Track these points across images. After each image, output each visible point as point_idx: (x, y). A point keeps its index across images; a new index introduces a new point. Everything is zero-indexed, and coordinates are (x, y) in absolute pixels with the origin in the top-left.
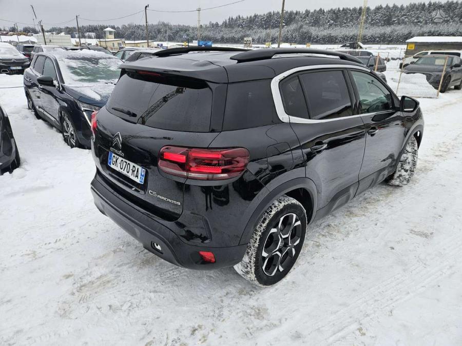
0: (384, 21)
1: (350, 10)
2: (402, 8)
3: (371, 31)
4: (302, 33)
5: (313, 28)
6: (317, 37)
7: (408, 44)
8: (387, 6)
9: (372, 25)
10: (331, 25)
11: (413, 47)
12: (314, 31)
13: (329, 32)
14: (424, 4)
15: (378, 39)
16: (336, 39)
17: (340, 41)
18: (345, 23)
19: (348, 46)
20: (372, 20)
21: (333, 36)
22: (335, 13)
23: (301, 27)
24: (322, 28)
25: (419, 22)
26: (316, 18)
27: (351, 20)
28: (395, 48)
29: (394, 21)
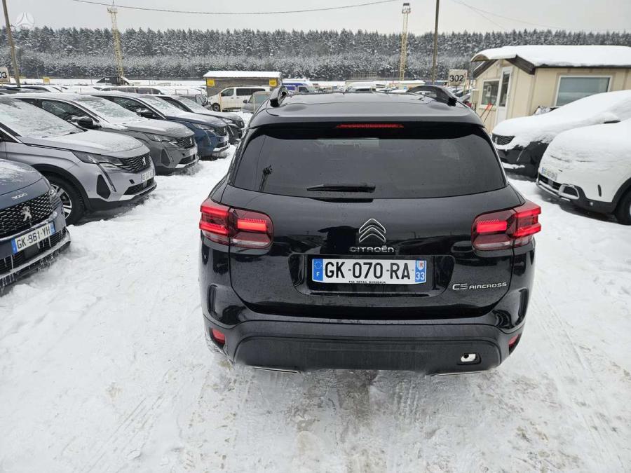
0: (144, 49)
1: (92, 32)
2: (160, 35)
3: (130, 62)
4: (27, 60)
5: (42, 54)
6: (54, 68)
7: (206, 79)
8: (141, 30)
9: (130, 54)
10: (70, 51)
11: (212, 83)
12: (45, 58)
13: (71, 61)
14: (184, 32)
15: (143, 73)
16: (85, 71)
17: (92, 75)
18: (91, 50)
19: (108, 82)
20: (128, 48)
21: (79, 67)
22: (71, 35)
23: (21, 52)
24: (58, 55)
25: (185, 52)
26: (43, 40)
27: (99, 46)
28: (169, 85)
29: (156, 50)
